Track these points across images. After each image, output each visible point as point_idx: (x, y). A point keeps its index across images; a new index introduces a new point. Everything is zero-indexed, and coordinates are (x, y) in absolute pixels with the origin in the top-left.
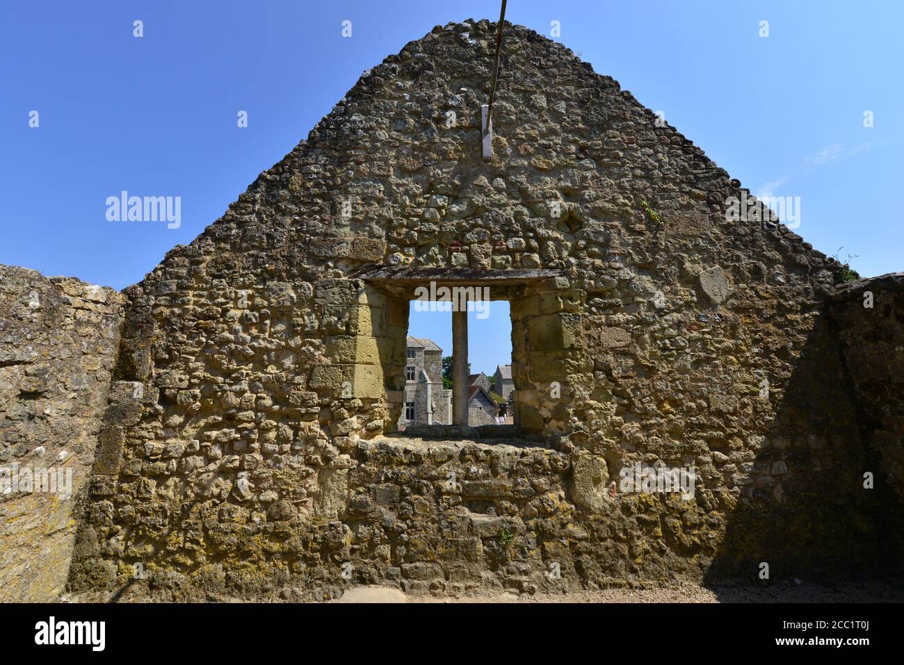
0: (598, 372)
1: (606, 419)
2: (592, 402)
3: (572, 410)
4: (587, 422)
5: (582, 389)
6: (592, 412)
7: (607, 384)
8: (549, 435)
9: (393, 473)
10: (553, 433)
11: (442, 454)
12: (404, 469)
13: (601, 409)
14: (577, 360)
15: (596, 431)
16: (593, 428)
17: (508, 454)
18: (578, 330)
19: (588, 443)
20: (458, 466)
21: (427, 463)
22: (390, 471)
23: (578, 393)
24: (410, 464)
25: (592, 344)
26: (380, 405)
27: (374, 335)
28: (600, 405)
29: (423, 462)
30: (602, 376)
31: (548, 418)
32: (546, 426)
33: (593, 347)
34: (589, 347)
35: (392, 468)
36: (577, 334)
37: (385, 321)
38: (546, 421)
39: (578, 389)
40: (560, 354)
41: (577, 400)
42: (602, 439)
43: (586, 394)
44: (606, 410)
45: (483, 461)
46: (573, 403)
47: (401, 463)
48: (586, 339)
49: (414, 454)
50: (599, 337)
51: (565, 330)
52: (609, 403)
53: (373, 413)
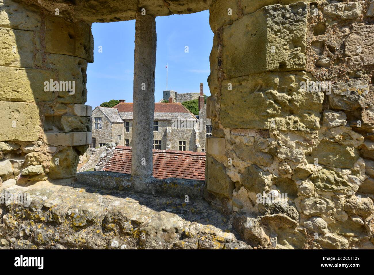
0: (329, 114)
1: (336, 200)
2: (309, 167)
3: (270, 177)
4: (297, 201)
5: (293, 144)
6: (308, 184)
7: (346, 137)
8: (236, 209)
9: (31, 231)
10: (241, 207)
11: (81, 217)
12: (42, 228)
13: (328, 181)
14: (290, 91)
15: (311, 217)
16: (307, 212)
17: (164, 231)
18: (299, 34)
19: (294, 234)
20: (98, 235)
21: (65, 224)
22: (29, 227)
23: (283, 149)
24: (48, 223)
25: (325, 61)
26: (37, 149)
27: (25, 66)
28: (327, 174)
29: (61, 223)
30: (338, 122)
31: (238, 182)
32: (235, 194)
33: (327, 66)
34: (318, 66)
35: (30, 224)
36: (296, 43)
37: (38, 47)
38: (234, 186)
39: (285, 143)
40: (260, 81)
41: (281, 162)
42: (322, 234)
43: (300, 152)
44: (337, 183)
45: (129, 234)
46: (274, 166)
47: (38, 221)
48: (314, 52)
49: (52, 213)
50: (343, 46)
51: (271, 36)
52: (347, 171)
53: (27, 158)
